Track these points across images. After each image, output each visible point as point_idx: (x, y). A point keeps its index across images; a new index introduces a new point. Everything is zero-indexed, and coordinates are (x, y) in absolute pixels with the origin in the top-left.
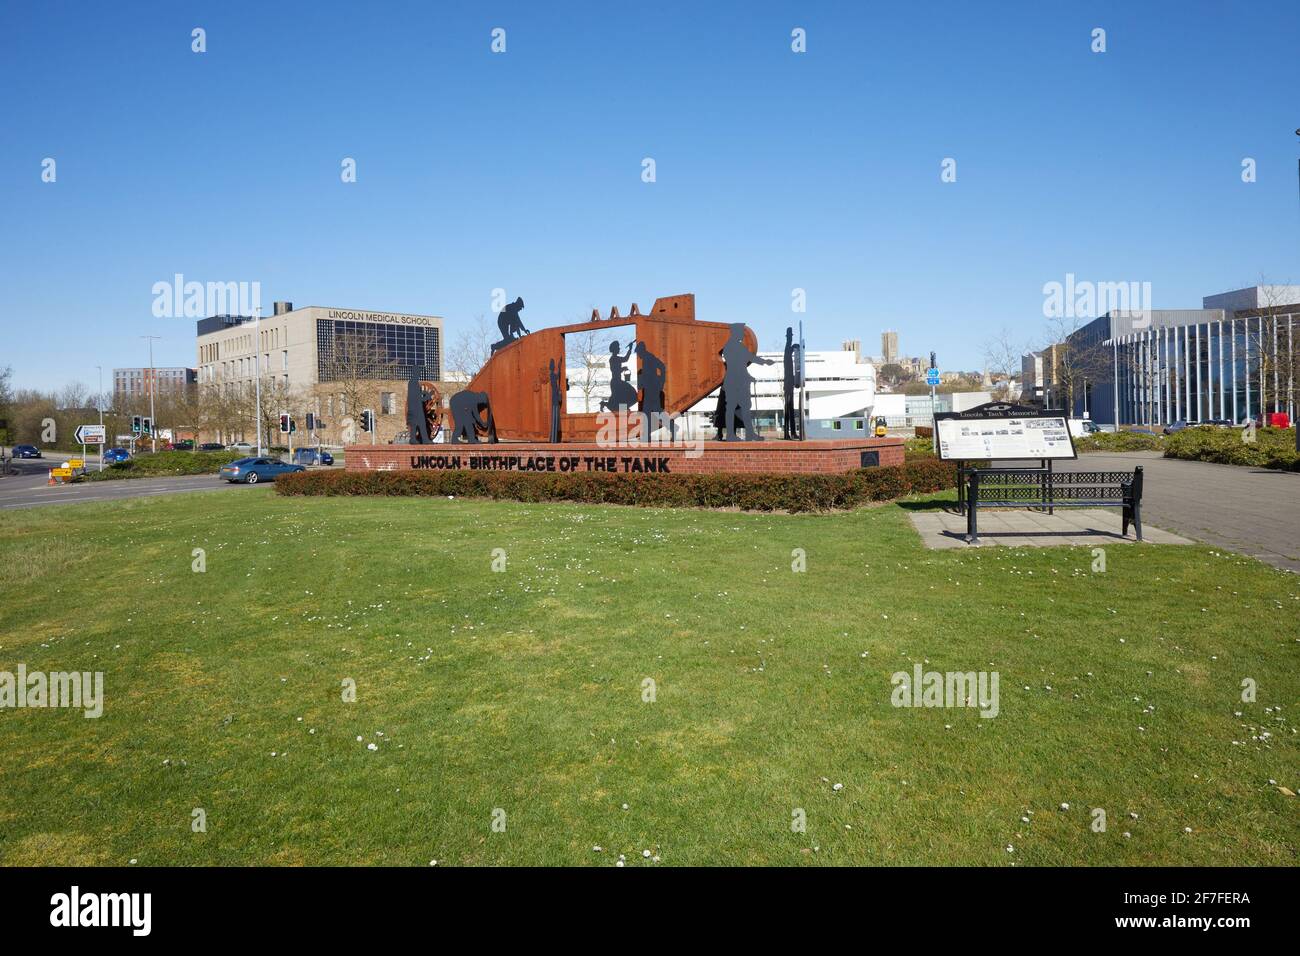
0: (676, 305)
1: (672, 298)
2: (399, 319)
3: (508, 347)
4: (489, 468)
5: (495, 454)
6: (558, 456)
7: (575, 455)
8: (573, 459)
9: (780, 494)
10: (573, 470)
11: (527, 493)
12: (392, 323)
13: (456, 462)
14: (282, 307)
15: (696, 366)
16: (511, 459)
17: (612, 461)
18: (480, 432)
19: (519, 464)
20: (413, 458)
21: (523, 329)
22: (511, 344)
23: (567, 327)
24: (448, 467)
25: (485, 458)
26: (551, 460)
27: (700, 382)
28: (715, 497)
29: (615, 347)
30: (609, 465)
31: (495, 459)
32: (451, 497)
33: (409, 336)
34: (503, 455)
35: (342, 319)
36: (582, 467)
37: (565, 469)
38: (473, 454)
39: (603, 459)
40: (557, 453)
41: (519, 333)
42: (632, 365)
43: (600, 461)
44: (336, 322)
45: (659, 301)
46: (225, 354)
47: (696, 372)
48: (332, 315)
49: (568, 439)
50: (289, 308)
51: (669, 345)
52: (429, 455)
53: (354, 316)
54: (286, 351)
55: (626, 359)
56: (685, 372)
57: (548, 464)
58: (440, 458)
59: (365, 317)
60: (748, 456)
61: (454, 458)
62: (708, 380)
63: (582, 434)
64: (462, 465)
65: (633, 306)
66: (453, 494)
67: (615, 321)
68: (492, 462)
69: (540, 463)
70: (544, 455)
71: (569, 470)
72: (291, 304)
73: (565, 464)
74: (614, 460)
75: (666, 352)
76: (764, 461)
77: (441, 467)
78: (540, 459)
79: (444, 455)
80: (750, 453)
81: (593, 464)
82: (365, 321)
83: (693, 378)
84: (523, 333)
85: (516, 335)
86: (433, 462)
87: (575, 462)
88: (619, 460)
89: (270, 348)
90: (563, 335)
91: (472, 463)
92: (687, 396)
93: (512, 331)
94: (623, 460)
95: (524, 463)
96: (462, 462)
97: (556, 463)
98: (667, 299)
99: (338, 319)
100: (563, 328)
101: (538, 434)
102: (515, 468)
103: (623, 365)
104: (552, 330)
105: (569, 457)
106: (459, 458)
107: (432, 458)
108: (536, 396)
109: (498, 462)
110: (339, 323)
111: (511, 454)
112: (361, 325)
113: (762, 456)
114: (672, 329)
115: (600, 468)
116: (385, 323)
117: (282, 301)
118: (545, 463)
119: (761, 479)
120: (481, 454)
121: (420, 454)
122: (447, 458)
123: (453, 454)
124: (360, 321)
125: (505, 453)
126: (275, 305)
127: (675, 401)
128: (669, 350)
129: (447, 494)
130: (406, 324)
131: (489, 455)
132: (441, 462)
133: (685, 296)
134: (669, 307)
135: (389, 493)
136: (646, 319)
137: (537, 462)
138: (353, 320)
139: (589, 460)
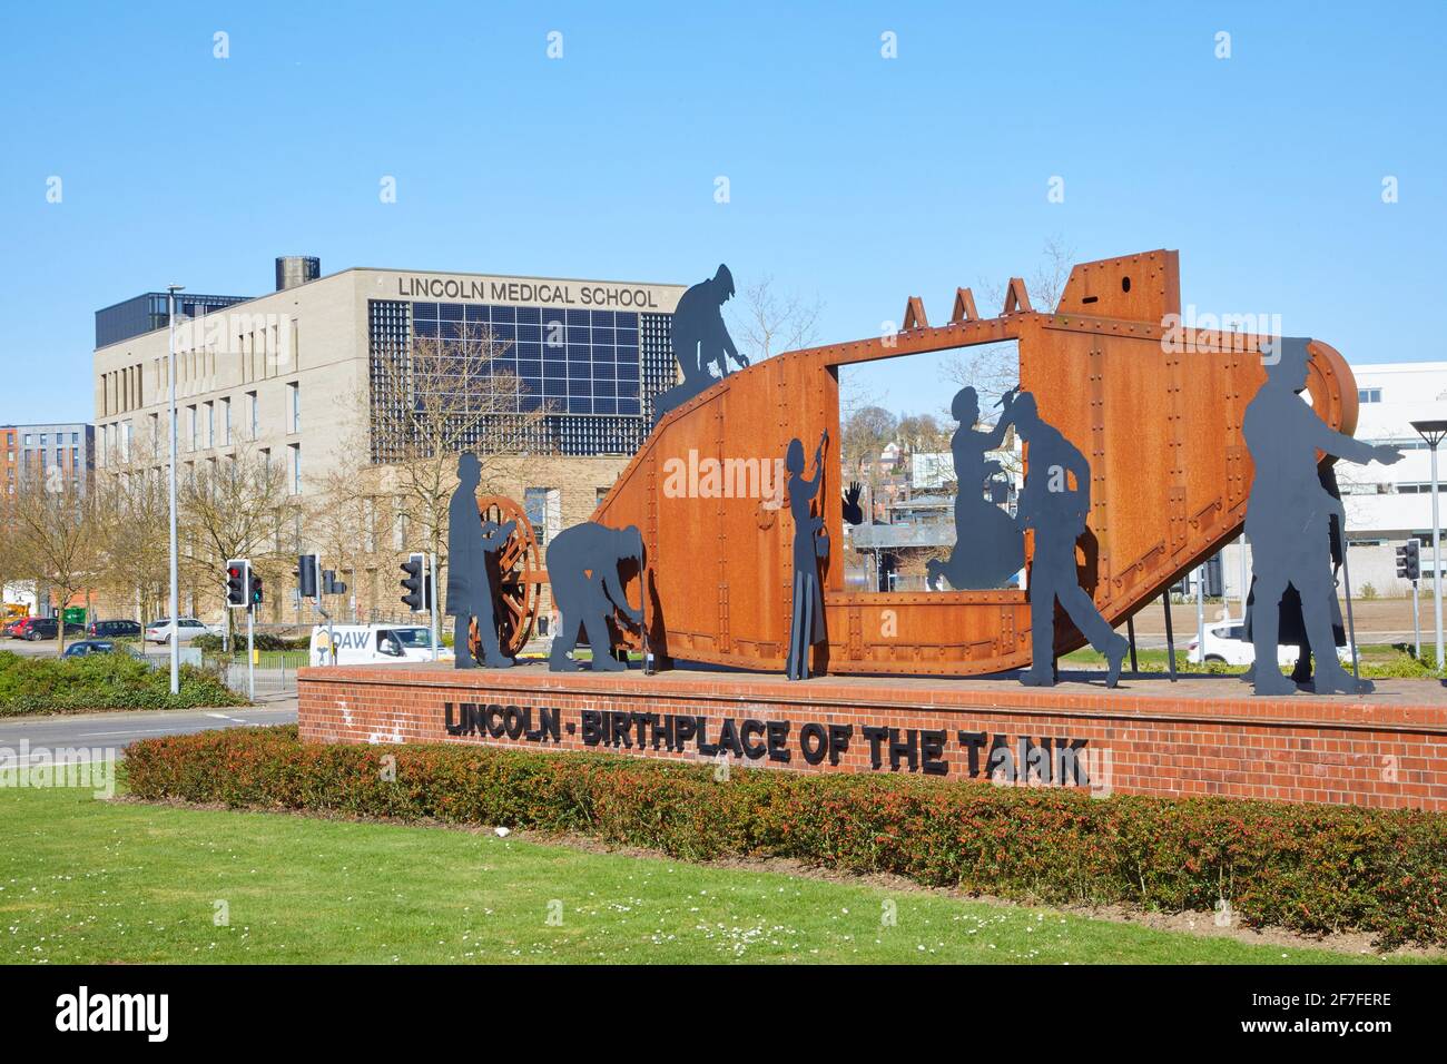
0: (1126, 284)
1: (1117, 262)
2: (575, 294)
3: (695, 402)
4: (629, 746)
5: (641, 707)
6: (799, 718)
7: (841, 718)
8: (836, 731)
9: (1352, 884)
10: (835, 762)
11: (685, 832)
12: (558, 304)
13: (551, 723)
14: (294, 270)
15: (1181, 463)
16: (682, 721)
17: (935, 740)
18: (628, 637)
19: (701, 738)
20: (449, 707)
21: (733, 353)
22: (704, 396)
23: (844, 347)
24: (533, 738)
25: (618, 717)
26: (778, 730)
27: (1194, 505)
28: (1169, 879)
29: (965, 403)
30: (929, 753)
31: (644, 720)
32: (502, 831)
33: (603, 336)
34: (662, 709)
35: (431, 299)
36: (857, 755)
37: (814, 759)
38: (592, 705)
39: (912, 734)
40: (793, 711)
41: (722, 365)
42: (1011, 458)
43: (903, 740)
44: (416, 305)
45: (1082, 271)
46: (156, 393)
47: (1183, 480)
48: (406, 289)
49: (845, 664)
50: (313, 270)
51: (1108, 399)
52: (488, 700)
53: (460, 290)
54: (295, 384)
55: (994, 440)
56: (1153, 481)
57: (774, 742)
58: (511, 711)
59: (488, 290)
60: (1306, 744)
61: (543, 711)
62: (1214, 507)
63: (881, 651)
64: (564, 733)
65: (1012, 287)
66: (509, 823)
67: (965, 329)
68: (634, 728)
69: (753, 737)
70: (763, 714)
71: (826, 762)
72: (316, 262)
73: (814, 742)
74: (940, 738)
75: (1099, 417)
76: (1351, 761)
77: (514, 736)
78: (751, 726)
79: (521, 702)
80: (1314, 737)
81: (885, 746)
82: (489, 301)
83: (1174, 498)
84: (733, 365)
85: (714, 369)
86: (497, 720)
87: (837, 740)
88: (953, 739)
89: (259, 375)
90: (832, 370)
91: (586, 729)
92: (1158, 550)
93: (706, 359)
94: (965, 739)
95: (713, 734)
96: (563, 725)
97: (793, 740)
98: (1101, 265)
99: (421, 298)
100: (829, 349)
101: (768, 650)
102: (691, 745)
103: (990, 456)
104: (803, 355)
105: (825, 723)
106: (557, 712)
107: (495, 710)
108: (764, 539)
109: (648, 729)
110: (423, 310)
111: (682, 709)
112: (478, 312)
113: (1346, 747)
114: (1115, 352)
115: (904, 760)
116: (539, 304)
117: (295, 254)
118: (765, 738)
119: (1302, 832)
120: (609, 706)
121: (467, 698)
122: (528, 711)
123: (542, 702)
124: (477, 301)
125: (667, 704)
126: (279, 264)
127: (1127, 565)
128: (1108, 413)
129: (496, 823)
130: (593, 307)
131: (626, 707)
132: (514, 721)
133: (1150, 257)
134: (1107, 289)
135: (362, 808)
136: (1048, 324)
137: (745, 733)
138: (458, 300)
139: (875, 736)
